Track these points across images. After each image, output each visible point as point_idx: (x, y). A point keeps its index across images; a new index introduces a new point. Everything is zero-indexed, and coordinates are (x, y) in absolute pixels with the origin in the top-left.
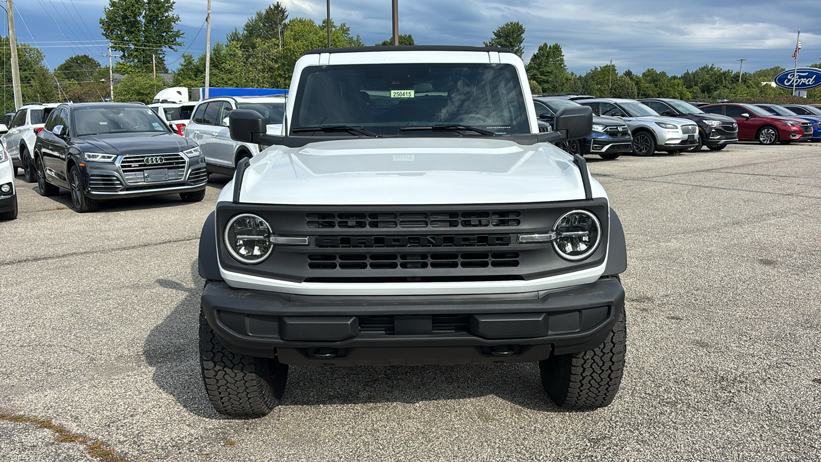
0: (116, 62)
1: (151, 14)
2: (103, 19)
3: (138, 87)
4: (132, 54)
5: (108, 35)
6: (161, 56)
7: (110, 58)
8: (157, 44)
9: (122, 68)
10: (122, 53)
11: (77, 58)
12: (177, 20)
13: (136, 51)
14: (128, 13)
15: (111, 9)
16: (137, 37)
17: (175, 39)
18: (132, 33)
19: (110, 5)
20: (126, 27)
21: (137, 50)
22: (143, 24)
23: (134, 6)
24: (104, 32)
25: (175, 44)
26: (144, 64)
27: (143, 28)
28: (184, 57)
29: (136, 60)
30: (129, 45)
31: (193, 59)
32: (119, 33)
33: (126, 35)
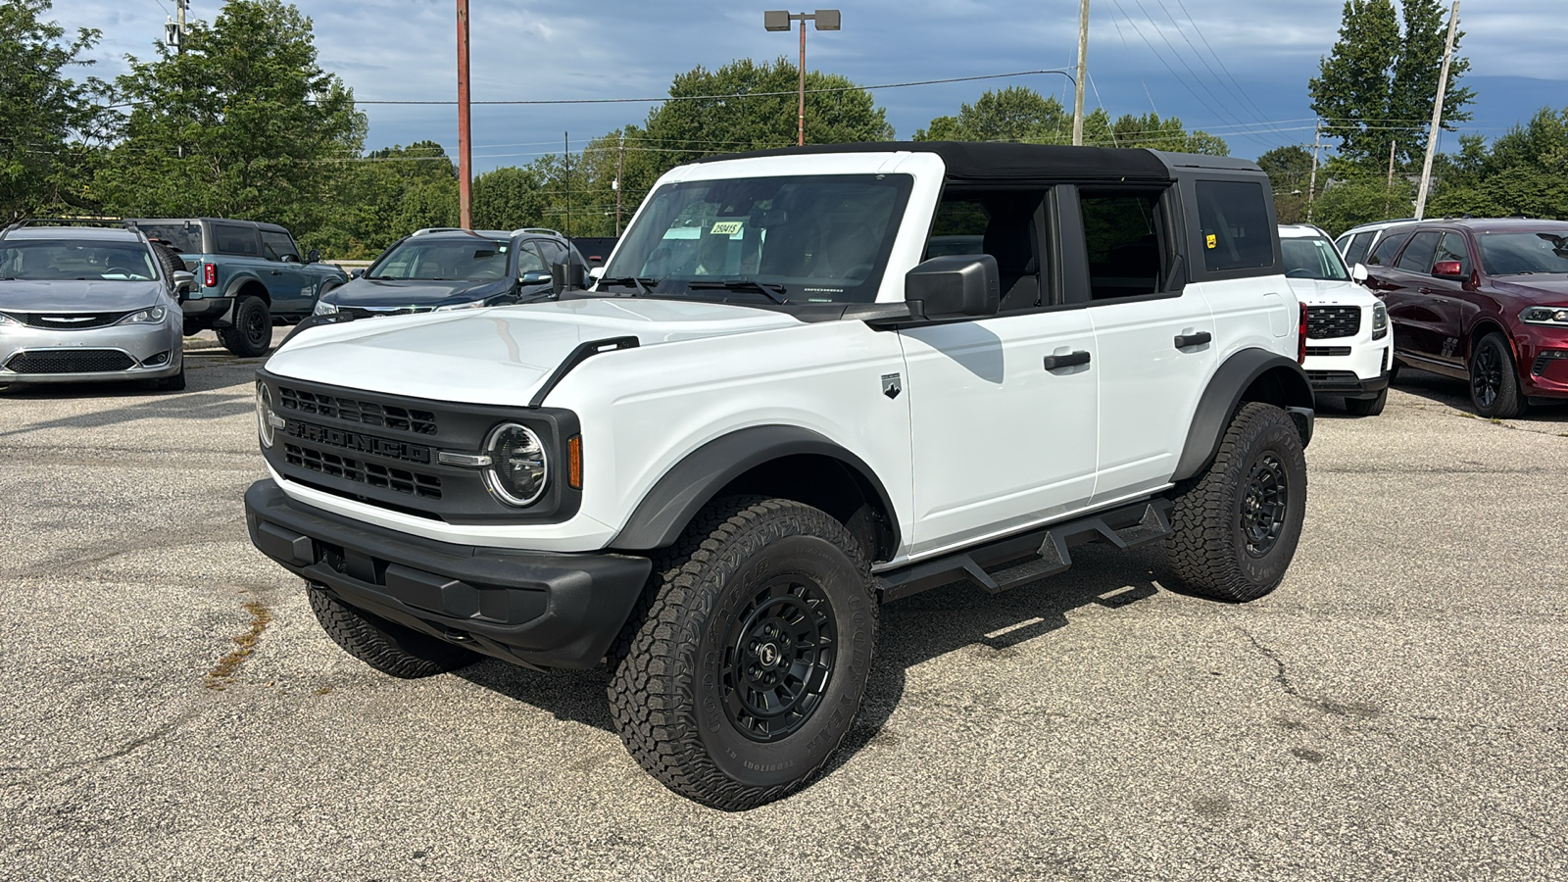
0: (1327, 158)
1: (1408, 62)
2: (1315, 79)
3: (1349, 204)
4: (1360, 140)
5: (1321, 109)
6: (1419, 142)
7: (1317, 150)
8: (1415, 118)
9: (1337, 169)
10: (1341, 140)
11: (1280, 153)
12: (1462, 68)
13: (1368, 136)
14: (1363, 64)
15: (1334, 59)
16: (1374, 109)
17: (1454, 108)
18: (1367, 100)
19: (1334, 52)
20: (1357, 91)
21: (1370, 134)
22: (1390, 82)
23: (1378, 49)
24: (1315, 103)
25: (1452, 118)
26: (1380, 159)
27: (1390, 91)
28: (1463, 141)
29: (1366, 153)
30: (1358, 125)
31: (1483, 145)
32: (1342, 102)
33: (1353, 106)
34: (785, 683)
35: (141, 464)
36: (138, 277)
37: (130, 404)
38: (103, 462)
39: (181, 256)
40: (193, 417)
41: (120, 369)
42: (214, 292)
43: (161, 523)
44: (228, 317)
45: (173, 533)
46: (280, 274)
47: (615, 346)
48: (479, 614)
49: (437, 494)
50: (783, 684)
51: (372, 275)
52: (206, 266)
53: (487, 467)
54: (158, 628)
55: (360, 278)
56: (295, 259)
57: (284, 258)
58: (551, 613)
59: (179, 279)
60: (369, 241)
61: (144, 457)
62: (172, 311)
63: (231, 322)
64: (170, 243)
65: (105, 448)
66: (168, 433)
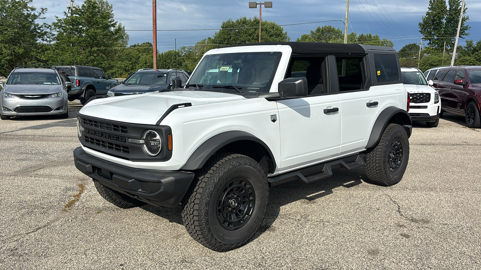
0: (424, 47)
1: (450, 17)
2: (421, 23)
3: (431, 61)
4: (435, 42)
5: (422, 32)
6: (453, 42)
7: (421, 44)
8: (452, 35)
9: (427, 50)
10: (429, 41)
11: (410, 45)
12: (467, 19)
13: (437, 40)
14: (436, 18)
15: (426, 16)
16: (439, 32)
17: (464, 31)
18: (437, 29)
19: (426, 14)
20: (434, 26)
21: (438, 39)
22: (444, 23)
23: (440, 13)
24: (421, 30)
25: (463, 35)
26: (441, 47)
27: (444, 26)
28: (467, 42)
29: (436, 46)
30: (434, 37)
31: (473, 43)
32: (429, 30)
33: (432, 31)
34: (239, 212)
35: (52, 141)
36: (54, 83)
37: (51, 122)
38: (41, 140)
39: (69, 77)
40: (70, 126)
41: (48, 112)
42: (79, 88)
43: (56, 159)
44: (83, 96)
45: (59, 162)
46: (99, 82)
47: (184, 106)
48: (141, 190)
49: (128, 152)
50: (238, 212)
51: (125, 83)
52: (76, 80)
53: (143, 144)
54: (50, 192)
55: (121, 84)
56: (104, 78)
57: (100, 78)
58: (162, 190)
59: (67, 84)
60: (129, 73)
61: (53, 138)
62: (64, 93)
63: (84, 97)
64: (66, 73)
65: (42, 136)
66: (61, 131)
